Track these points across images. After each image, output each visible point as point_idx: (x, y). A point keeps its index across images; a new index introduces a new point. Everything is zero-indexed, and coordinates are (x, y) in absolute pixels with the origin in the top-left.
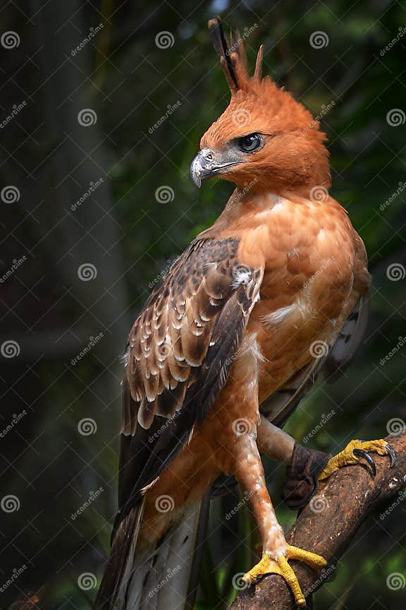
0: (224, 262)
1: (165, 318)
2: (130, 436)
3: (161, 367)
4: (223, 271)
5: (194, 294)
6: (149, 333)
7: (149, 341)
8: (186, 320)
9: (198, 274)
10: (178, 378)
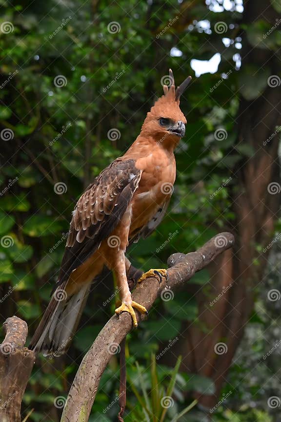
0: (126, 170)
1: (96, 194)
2: (70, 247)
3: (91, 214)
4: (125, 174)
5: (111, 183)
6: (87, 200)
7: (87, 204)
8: (106, 194)
9: (114, 175)
10: (98, 220)
